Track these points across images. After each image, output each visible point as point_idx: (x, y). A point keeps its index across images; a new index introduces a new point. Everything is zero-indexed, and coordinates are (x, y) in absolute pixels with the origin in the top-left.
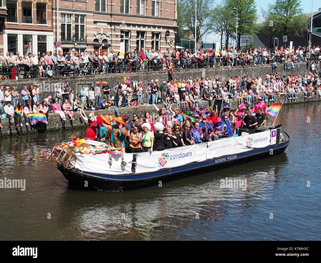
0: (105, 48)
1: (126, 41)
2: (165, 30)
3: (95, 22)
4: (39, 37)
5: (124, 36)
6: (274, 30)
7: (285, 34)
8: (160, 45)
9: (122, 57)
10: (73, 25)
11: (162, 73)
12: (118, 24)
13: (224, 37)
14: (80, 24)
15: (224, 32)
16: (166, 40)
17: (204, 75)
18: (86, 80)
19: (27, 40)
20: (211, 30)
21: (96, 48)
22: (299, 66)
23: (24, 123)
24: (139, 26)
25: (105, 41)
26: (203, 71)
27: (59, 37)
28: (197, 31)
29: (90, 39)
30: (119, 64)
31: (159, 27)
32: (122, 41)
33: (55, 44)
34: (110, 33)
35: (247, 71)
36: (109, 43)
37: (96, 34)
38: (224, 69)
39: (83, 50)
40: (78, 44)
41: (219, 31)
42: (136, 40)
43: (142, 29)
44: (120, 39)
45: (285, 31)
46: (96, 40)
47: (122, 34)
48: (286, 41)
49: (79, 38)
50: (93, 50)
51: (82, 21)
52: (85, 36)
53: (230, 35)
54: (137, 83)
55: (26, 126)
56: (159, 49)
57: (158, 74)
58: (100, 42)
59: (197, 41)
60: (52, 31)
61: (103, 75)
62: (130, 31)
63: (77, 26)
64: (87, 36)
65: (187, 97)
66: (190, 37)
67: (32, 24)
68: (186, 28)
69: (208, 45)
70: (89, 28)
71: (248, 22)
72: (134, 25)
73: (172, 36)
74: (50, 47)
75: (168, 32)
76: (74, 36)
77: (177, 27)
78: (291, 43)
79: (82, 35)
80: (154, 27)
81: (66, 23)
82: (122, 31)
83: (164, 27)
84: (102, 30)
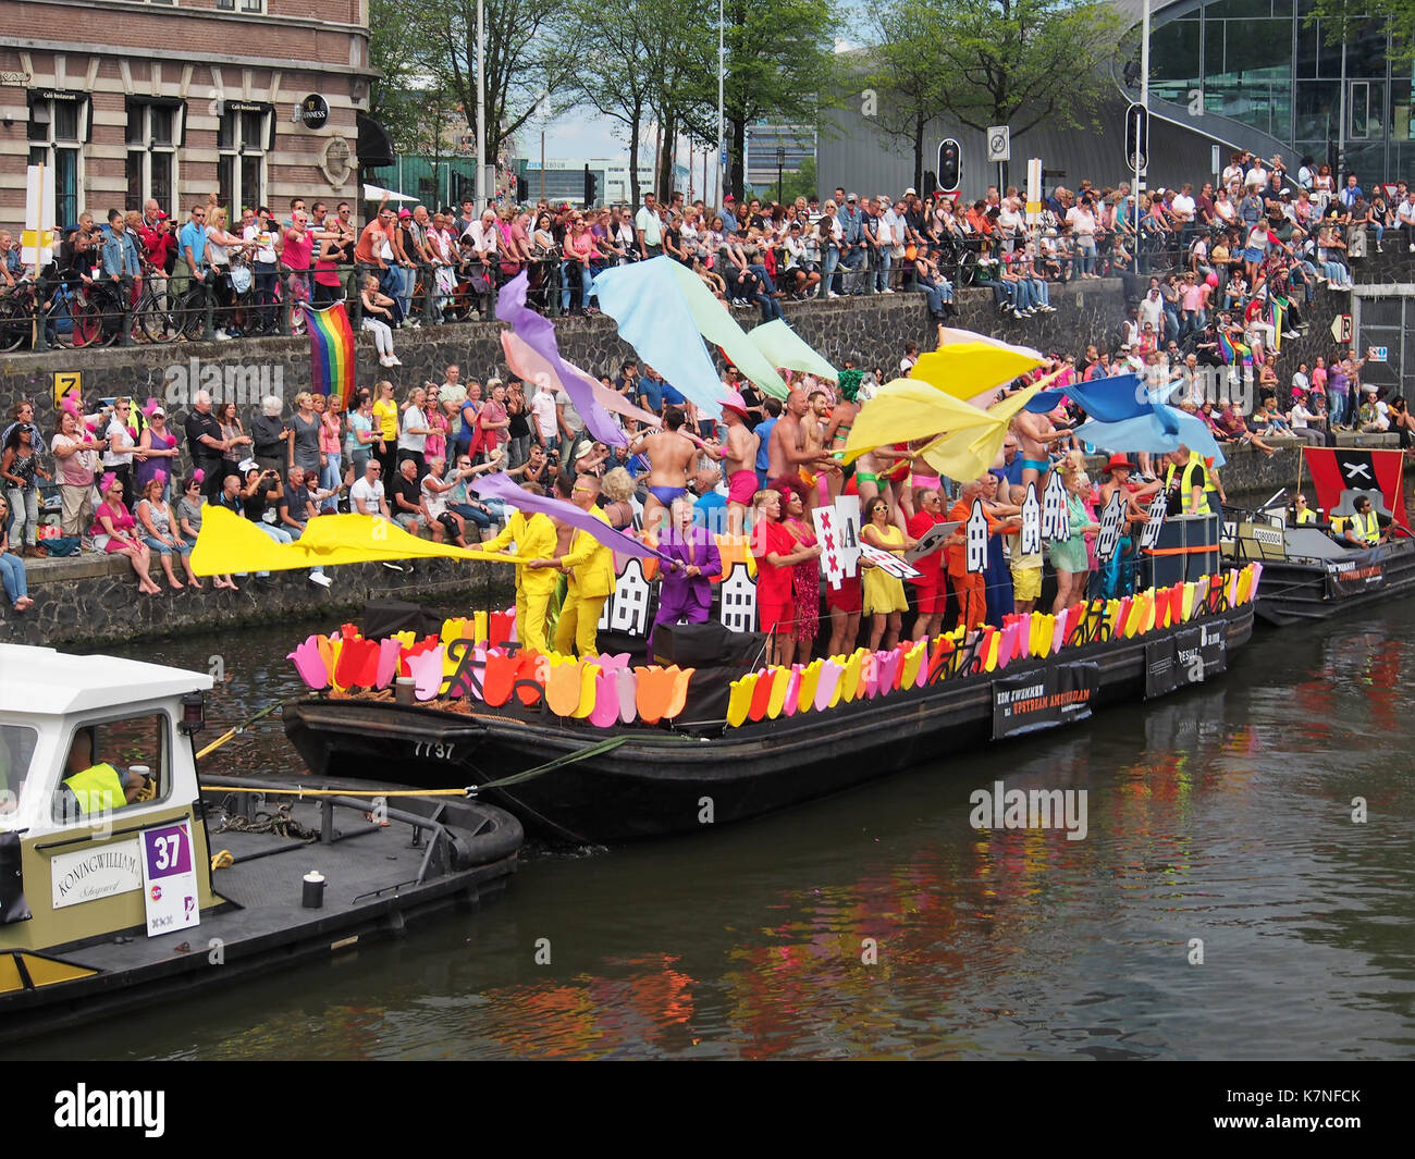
1: (65, 160)
2: (299, 94)
5: (51, 131)
7: (1000, 118)
8: (271, 179)
9: (38, 251)
11: (283, 346)
12: (14, 57)
13: (650, 134)
15: (646, 108)
16: (309, 151)
20: (574, 93)
22: (1080, 304)
24: (142, 67)
28: (490, 97)
30: (22, 300)
31: (264, 74)
32: (38, 156)
41: (619, 97)
42: (120, 152)
43: (158, 86)
44: (24, 147)
45: (1000, 97)
47: (40, 117)
48: (1005, 155)
53: (681, 124)
56: (264, 203)
59: (491, 159)
62: (83, 96)
66: (447, 136)
68: (423, 82)
69: (558, 178)
71: (784, 47)
72: (110, 64)
73: (342, 128)
75: (317, 102)
78: (1035, 168)
80: (233, 73)
82: (37, 100)
83: (290, 77)
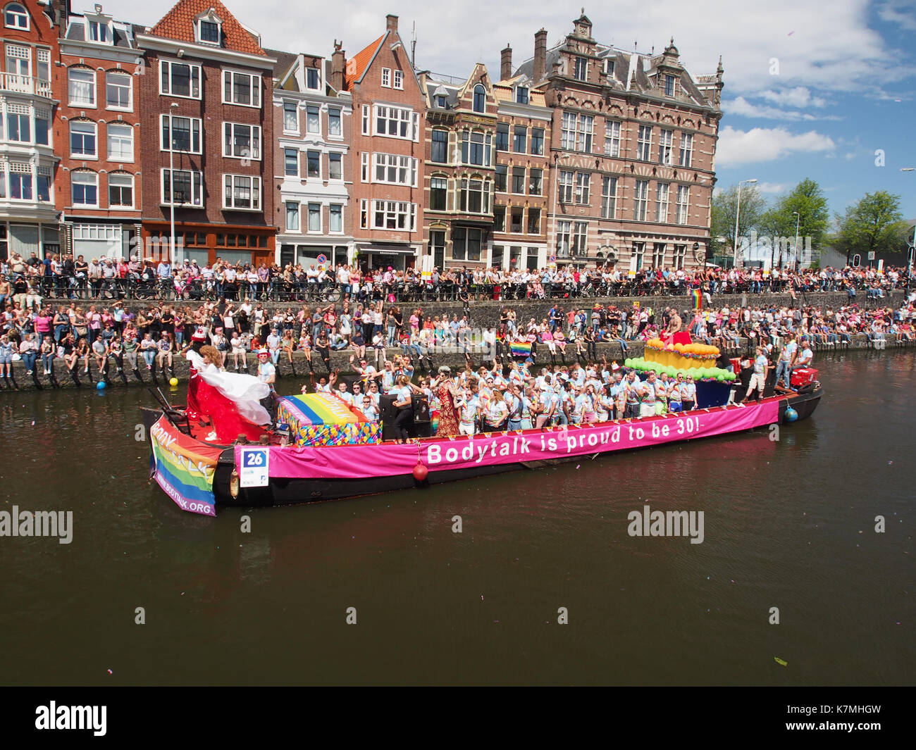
0: (611, 265)
1: (639, 256)
2: (693, 243)
3: (600, 232)
4: (530, 250)
5: (637, 250)
6: (854, 242)
7: (872, 250)
8: (685, 261)
9: (632, 276)
10: (572, 236)
12: (629, 234)
14: (580, 234)
16: (694, 255)
17: (744, 303)
18: (584, 304)
19: (515, 253)
21: (599, 263)
23: (505, 354)
24: (657, 236)
25: (611, 255)
26: (744, 296)
27: (553, 250)
29: (593, 253)
30: (628, 286)
31: (685, 238)
32: (633, 255)
33: (548, 258)
34: (618, 246)
35: (809, 300)
36: (616, 258)
37: (600, 247)
38: (774, 296)
39: (582, 266)
40: (577, 259)
42: (651, 255)
43: (661, 240)
44: (630, 253)
45: (872, 244)
46: (600, 254)
47: (635, 247)
48: (873, 258)
49: (579, 252)
50: (595, 266)
51: (584, 230)
52: (586, 248)
54: (651, 310)
55: (508, 357)
56: (683, 266)
57: (679, 299)
58: (605, 257)
60: (545, 243)
61: (605, 299)
62: (644, 243)
63: (576, 237)
64: (588, 249)
65: (718, 332)
66: (727, 252)
67: (522, 234)
68: (722, 240)
69: (753, 263)
70: (591, 239)
71: (813, 232)
72: (650, 236)
73: (702, 250)
74: (542, 262)
75: (697, 244)
76: (572, 249)
77: (709, 237)
78: (881, 262)
79: (582, 247)
80: (678, 238)
81: (563, 233)
82: (634, 243)
83: (691, 239)
84: (608, 241)
